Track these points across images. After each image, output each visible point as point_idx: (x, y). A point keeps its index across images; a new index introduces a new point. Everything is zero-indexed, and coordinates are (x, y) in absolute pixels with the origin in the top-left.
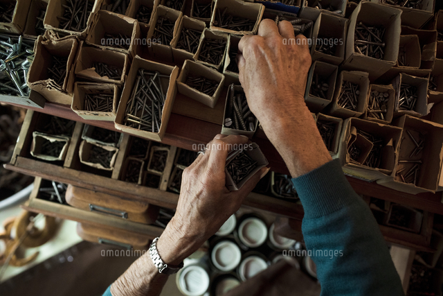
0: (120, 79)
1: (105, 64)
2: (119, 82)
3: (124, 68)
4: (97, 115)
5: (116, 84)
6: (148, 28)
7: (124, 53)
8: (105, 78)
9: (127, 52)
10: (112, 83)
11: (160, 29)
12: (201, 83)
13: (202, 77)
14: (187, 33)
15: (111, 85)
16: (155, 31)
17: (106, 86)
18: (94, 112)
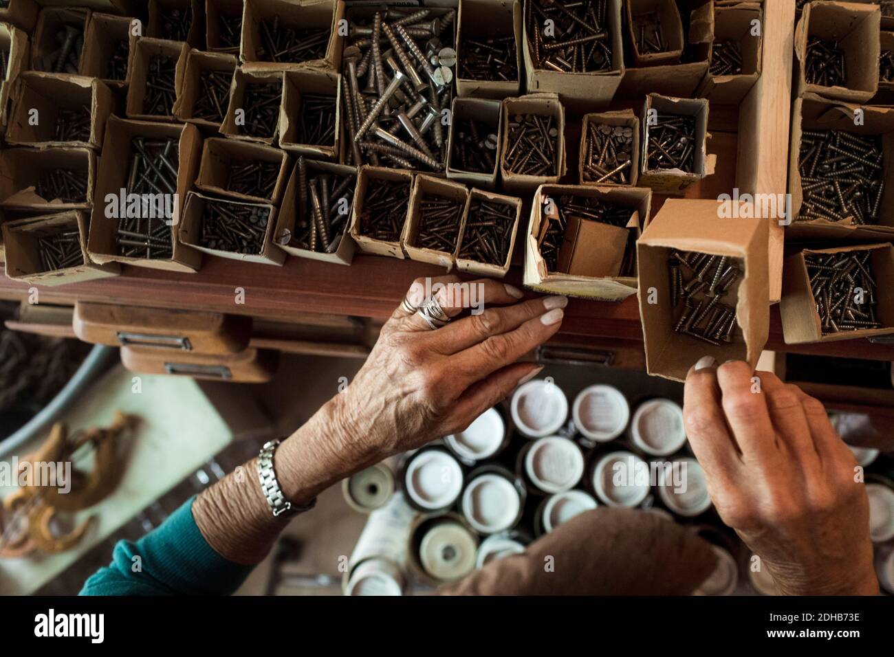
0: (83, 199)
1: (67, 170)
2: (83, 205)
3: (90, 177)
4: (62, 275)
5: (78, 210)
6: (126, 88)
7: (84, 148)
8: (57, 204)
9: (88, 145)
10: (71, 209)
11: (158, 83)
12: (257, 172)
13: (256, 162)
14: (212, 81)
15: (69, 214)
16: (148, 88)
17: (60, 218)
18: (56, 272)
